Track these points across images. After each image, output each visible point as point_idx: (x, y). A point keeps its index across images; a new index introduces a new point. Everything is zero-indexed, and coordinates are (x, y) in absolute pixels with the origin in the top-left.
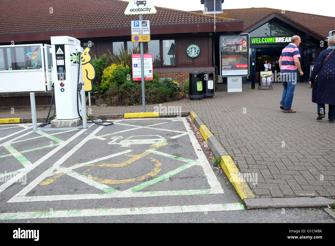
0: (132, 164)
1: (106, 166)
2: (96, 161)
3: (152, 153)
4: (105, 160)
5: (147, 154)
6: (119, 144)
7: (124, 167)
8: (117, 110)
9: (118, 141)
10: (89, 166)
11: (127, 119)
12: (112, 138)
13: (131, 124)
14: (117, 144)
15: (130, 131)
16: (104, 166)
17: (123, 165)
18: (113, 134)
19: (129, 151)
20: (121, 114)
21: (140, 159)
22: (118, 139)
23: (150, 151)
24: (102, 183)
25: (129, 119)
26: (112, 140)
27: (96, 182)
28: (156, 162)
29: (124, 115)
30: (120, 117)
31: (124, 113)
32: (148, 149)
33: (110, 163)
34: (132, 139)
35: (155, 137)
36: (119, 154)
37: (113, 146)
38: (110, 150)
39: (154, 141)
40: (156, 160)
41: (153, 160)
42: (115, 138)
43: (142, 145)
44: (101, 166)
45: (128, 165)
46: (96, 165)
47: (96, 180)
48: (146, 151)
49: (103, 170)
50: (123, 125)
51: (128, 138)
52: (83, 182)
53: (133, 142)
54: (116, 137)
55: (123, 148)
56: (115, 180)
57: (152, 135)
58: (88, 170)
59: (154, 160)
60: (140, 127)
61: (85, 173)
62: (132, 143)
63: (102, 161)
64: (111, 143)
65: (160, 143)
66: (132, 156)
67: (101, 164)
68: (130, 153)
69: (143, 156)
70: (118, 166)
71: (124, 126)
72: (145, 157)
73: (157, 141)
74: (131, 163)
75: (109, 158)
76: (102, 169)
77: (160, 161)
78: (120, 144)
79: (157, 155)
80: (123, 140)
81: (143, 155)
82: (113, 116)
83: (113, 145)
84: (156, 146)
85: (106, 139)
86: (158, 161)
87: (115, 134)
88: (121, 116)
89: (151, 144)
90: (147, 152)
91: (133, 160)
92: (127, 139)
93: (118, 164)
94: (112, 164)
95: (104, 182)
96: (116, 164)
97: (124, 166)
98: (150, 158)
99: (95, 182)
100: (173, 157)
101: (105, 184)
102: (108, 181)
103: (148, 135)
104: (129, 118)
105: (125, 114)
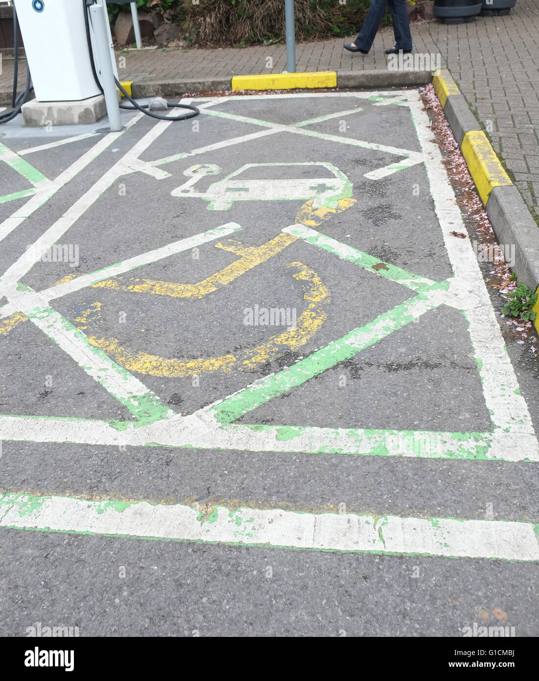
0: (235, 288)
1: (153, 292)
2: (125, 266)
3: (300, 241)
4: (154, 263)
5: (287, 244)
6: (204, 196)
7: (207, 303)
8: (213, 64)
9: (202, 186)
10: (101, 290)
11: (239, 94)
12: (187, 173)
13: (250, 115)
14: (198, 195)
15: (243, 143)
16: (147, 293)
17: (203, 292)
18: (194, 152)
19: (231, 227)
20: (222, 79)
21: (261, 264)
22: (205, 174)
23: (295, 232)
24: (129, 371)
25: (246, 94)
26: (185, 180)
27: (111, 362)
28: (312, 282)
29: (230, 82)
30: (219, 87)
31: (233, 75)
32: (292, 221)
33: (165, 281)
34: (245, 176)
35: (316, 171)
36: (200, 239)
37: (185, 205)
38: (175, 222)
39: (312, 188)
40: (313, 276)
41: (304, 273)
42: (194, 172)
43: (273, 202)
44: (137, 289)
45: (221, 289)
46: (124, 287)
47: (112, 357)
48: (285, 230)
49: (141, 309)
50: (225, 119)
51: (235, 174)
52: (71, 359)
53: (247, 190)
54: (198, 166)
55: (214, 213)
56: (169, 358)
57: (309, 161)
58: (95, 308)
59: (304, 275)
60: (277, 128)
61: (83, 321)
62: (244, 197)
63: (142, 267)
64: (182, 192)
65: (330, 199)
66: (238, 253)
67: (137, 283)
68: (231, 236)
69: (272, 254)
70: (189, 295)
71: (228, 122)
72: (279, 255)
73: (322, 188)
74: (231, 283)
75: (167, 258)
76: (137, 303)
77: (324, 280)
78: (208, 199)
79: (315, 247)
80: (220, 180)
81: (274, 247)
82: (199, 85)
83: (185, 199)
84: (316, 209)
85: (170, 175)
86: (316, 280)
87: (197, 155)
88: (223, 86)
89: (302, 202)
90: (288, 235)
91: (238, 269)
92: (231, 176)
93: (189, 287)
94: (171, 286)
95: (135, 367)
96: (182, 287)
97: (207, 296)
98: (293, 264)
99: (108, 364)
100: (368, 261)
101: (136, 374)
102: (147, 362)
103: (295, 164)
104: (247, 92)
105: (235, 79)
